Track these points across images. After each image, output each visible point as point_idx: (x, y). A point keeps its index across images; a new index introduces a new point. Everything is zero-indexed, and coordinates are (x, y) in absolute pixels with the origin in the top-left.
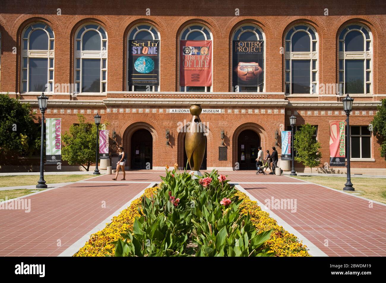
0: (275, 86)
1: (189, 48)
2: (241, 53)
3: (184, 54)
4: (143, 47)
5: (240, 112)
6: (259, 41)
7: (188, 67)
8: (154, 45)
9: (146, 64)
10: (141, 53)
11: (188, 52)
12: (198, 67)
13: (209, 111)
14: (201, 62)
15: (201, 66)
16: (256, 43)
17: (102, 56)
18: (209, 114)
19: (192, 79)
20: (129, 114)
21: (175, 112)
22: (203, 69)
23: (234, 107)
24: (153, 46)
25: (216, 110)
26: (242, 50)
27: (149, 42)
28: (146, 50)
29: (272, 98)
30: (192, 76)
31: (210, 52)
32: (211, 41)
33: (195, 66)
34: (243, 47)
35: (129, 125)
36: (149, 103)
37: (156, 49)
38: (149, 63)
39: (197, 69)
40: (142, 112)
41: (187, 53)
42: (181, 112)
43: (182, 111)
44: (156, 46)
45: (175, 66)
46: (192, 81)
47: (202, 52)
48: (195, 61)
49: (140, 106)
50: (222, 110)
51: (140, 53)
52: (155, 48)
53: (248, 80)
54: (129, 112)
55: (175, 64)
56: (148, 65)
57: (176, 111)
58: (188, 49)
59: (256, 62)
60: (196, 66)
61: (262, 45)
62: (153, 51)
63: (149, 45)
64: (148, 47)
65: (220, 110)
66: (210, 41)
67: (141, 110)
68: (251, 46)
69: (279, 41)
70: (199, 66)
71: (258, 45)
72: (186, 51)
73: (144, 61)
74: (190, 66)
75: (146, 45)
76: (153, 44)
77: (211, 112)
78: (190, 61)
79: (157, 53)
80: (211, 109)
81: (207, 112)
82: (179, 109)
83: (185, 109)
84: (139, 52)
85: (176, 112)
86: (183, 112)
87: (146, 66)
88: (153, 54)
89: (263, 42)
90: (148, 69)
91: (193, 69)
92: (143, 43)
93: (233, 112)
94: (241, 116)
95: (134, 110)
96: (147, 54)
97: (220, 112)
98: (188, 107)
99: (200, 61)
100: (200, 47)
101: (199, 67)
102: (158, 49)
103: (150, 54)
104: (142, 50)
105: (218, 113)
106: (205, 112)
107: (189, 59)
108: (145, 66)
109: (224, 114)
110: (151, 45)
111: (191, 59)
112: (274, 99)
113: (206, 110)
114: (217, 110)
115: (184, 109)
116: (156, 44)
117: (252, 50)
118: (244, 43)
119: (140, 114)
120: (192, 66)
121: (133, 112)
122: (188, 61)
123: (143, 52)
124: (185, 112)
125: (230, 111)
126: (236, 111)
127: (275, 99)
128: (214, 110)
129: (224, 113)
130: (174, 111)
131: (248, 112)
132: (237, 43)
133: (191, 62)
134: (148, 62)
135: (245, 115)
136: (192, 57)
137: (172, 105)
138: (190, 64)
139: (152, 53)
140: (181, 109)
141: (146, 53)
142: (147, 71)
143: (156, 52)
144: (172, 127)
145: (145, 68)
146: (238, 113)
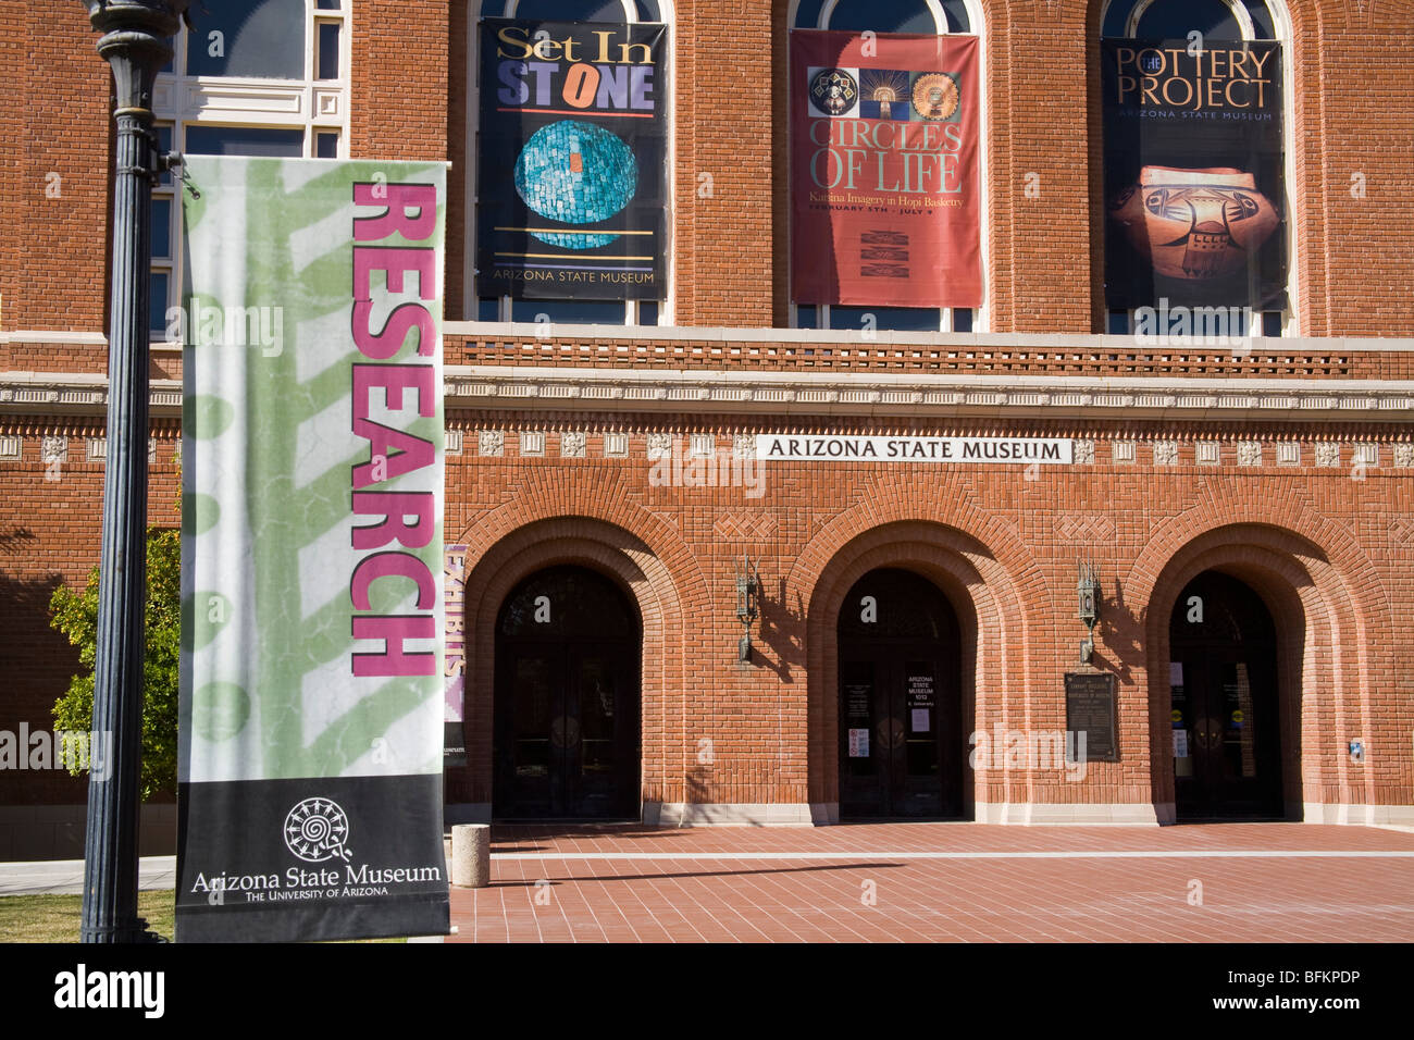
0: (1364, 309)
1: (843, 74)
2: (1153, 113)
3: (813, 112)
4: (565, 67)
5: (1188, 455)
6: (1251, 43)
7: (841, 190)
8: (637, 55)
9: (586, 170)
10: (557, 100)
11: (840, 102)
12: (896, 189)
13: (999, 451)
14: (914, 160)
15: (914, 185)
16: (1238, 58)
17: (314, 114)
18: (999, 468)
19: (867, 263)
20: (499, 463)
21: (787, 457)
22: (928, 202)
23: (1149, 426)
24: (626, 59)
25: (1041, 442)
26: (1158, 93)
27: (604, 37)
28: (585, 88)
29: (1379, 376)
30: (867, 246)
31: (969, 106)
32: (975, 40)
33: (881, 188)
34: (1161, 79)
35: (500, 534)
36: (631, 395)
37: (647, 79)
38: (607, 165)
39: (891, 201)
40: (582, 454)
41: (835, 107)
42: (828, 457)
43: (835, 448)
44: (647, 59)
45: (769, 181)
46: (862, 274)
47: (923, 107)
48: (881, 154)
49: (568, 417)
50: (1080, 445)
51: (548, 103)
52: (638, 73)
53: (1196, 273)
54: (499, 453)
55: (768, 169)
56: (597, 176)
57: (793, 448)
58: (838, 84)
59: (1243, 170)
60: (886, 185)
61: (1273, 69)
62: (626, 91)
63: (604, 57)
64: (595, 66)
65: (1065, 444)
66: (966, 38)
67: (572, 443)
68: (1206, 74)
69: (1380, 42)
70: (902, 186)
71: (1250, 67)
72: (827, 95)
73: (575, 148)
74: (851, 185)
75: (587, 54)
76: (626, 48)
77: (1010, 460)
78: (850, 153)
79: (650, 105)
80: (1010, 440)
81: (984, 459)
82: (812, 438)
83: (852, 439)
84: (543, 97)
85: (796, 457)
86: (842, 457)
87: (587, 181)
88: (629, 110)
89: (1277, 49)
90: (599, 198)
91: (868, 201)
92: (569, 43)
93: (1146, 457)
94: (1194, 484)
95: (531, 443)
96: (593, 107)
97: (1066, 458)
98: (870, 422)
99: (907, 156)
100: (906, 74)
101: (907, 189)
102: (656, 78)
103: (611, 108)
104: (558, 81)
105: (1054, 460)
106: (975, 459)
107: (848, 140)
108: (578, 177)
109: (1088, 471)
110: (615, 53)
111: (855, 144)
112: (1388, 377)
113: (981, 441)
114: (1050, 442)
115: (842, 439)
116: (648, 51)
117: (1216, 98)
118: (1169, 57)
119: (570, 463)
120: (866, 181)
121: (523, 454)
122: (841, 151)
123: (569, 95)
124: (852, 457)
125: (1123, 451)
126: (1164, 451)
127: (1398, 377)
128: (1031, 441)
129: (1091, 461)
130: (786, 449)
131: (1233, 461)
132: (1126, 56)
133: (858, 158)
134: (599, 153)
135: (1219, 473)
136: (861, 128)
137: (771, 410)
138: (855, 172)
139: (620, 103)
140: (827, 438)
141: (585, 101)
142: (589, 213)
143: (647, 96)
144: (773, 551)
145: (580, 194)
146: (1174, 462)
